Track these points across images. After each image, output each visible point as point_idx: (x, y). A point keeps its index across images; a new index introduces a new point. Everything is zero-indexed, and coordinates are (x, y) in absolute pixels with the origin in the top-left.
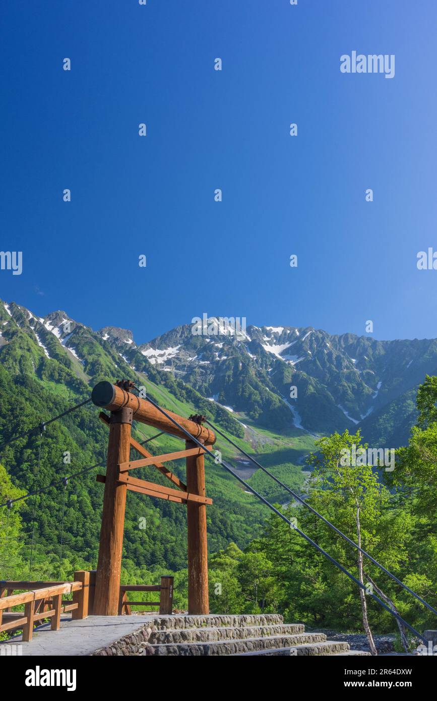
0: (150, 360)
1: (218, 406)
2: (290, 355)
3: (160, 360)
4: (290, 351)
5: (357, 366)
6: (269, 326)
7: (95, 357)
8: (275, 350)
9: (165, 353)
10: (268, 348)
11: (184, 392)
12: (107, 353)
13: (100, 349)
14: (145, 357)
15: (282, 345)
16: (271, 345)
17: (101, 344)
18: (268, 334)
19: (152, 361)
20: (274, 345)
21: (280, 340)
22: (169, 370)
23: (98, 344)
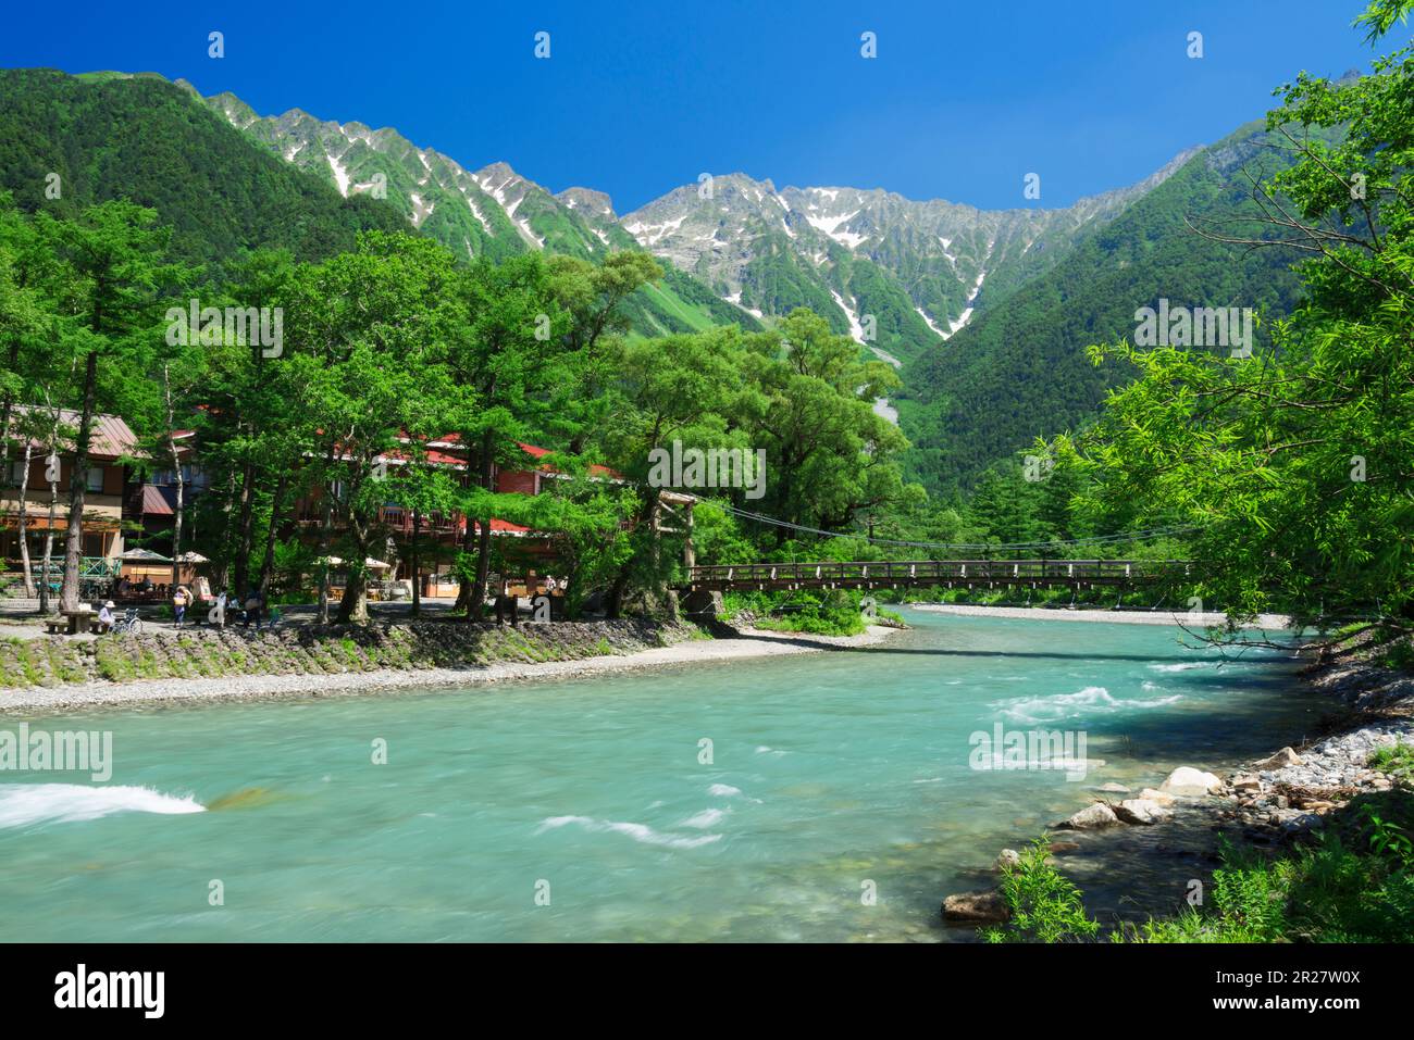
0: (638, 240)
1: (741, 311)
2: (849, 232)
3: (653, 240)
4: (848, 228)
5: (950, 250)
6: (815, 187)
7: (560, 235)
8: (826, 225)
9: (659, 230)
10: (814, 222)
11: (690, 288)
12: (576, 229)
13: (566, 224)
14: (631, 234)
15: (836, 218)
16: (819, 216)
17: (566, 215)
18: (816, 202)
19: (641, 242)
20: (823, 218)
21: (834, 210)
22: (666, 255)
23: (561, 215)
